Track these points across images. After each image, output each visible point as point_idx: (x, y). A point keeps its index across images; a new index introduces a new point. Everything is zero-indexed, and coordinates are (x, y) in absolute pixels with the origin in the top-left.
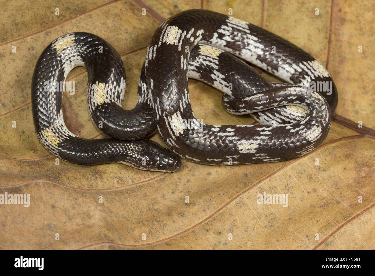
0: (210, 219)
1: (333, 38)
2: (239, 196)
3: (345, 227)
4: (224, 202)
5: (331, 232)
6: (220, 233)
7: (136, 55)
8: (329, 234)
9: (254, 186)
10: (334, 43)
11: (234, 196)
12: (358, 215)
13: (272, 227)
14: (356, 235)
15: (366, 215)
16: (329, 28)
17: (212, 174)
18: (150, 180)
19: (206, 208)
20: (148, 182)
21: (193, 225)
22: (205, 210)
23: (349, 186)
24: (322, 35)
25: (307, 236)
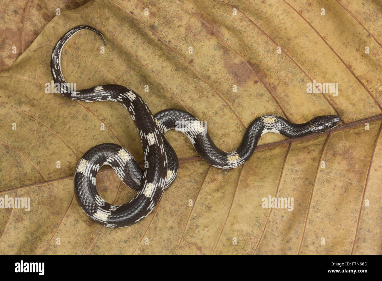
0: (303, 240)
1: (277, 99)
2: (307, 219)
3: (365, 195)
4: (303, 227)
5: (361, 203)
6: (314, 243)
7: (203, 189)
8: (361, 204)
9: (309, 209)
10: (279, 101)
11: (305, 221)
12: (366, 185)
13: (333, 220)
14: (373, 195)
15: (369, 182)
16: (272, 97)
17: (284, 215)
18: (260, 241)
19: (297, 236)
20: (260, 244)
21: (299, 249)
22: (298, 238)
23: (348, 171)
24: (271, 102)
25: (352, 212)
